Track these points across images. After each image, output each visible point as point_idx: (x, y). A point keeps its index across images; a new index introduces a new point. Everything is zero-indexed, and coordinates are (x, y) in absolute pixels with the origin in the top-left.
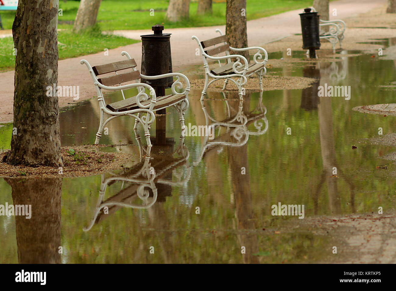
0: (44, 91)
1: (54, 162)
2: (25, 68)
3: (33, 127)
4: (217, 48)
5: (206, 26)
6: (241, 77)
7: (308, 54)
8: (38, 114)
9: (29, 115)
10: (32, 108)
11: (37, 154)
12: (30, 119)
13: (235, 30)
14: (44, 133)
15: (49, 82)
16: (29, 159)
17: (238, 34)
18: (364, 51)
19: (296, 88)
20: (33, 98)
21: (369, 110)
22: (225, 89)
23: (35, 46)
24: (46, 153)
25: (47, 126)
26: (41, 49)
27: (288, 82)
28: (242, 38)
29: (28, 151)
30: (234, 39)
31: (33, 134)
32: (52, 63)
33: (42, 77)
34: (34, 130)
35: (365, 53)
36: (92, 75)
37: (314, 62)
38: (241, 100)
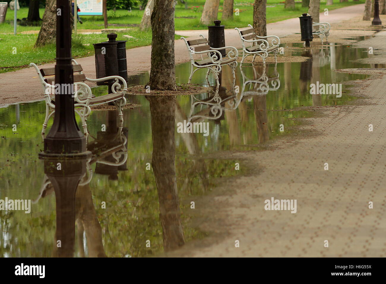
0: (167, 51)
1: (172, 88)
2: (158, 39)
3: (162, 70)
4: (250, 36)
5: (230, 28)
6: (264, 53)
7: (304, 45)
8: (164, 63)
9: (160, 63)
10: (161, 60)
11: (164, 84)
12: (160, 65)
13: (259, 26)
14: (168, 73)
15: (170, 46)
16: (160, 87)
17: (261, 28)
18: (343, 43)
19: (297, 62)
20: (162, 55)
21: (341, 71)
22: (254, 61)
23: (163, 28)
24: (168, 83)
25: (169, 70)
26: (166, 29)
27: (292, 59)
28: (264, 31)
29: (159, 82)
30: (258, 32)
31: (162, 74)
32: (172, 36)
33: (167, 44)
34: (162, 71)
35: (343, 44)
36: (187, 45)
37: (309, 49)
38: (265, 67)
